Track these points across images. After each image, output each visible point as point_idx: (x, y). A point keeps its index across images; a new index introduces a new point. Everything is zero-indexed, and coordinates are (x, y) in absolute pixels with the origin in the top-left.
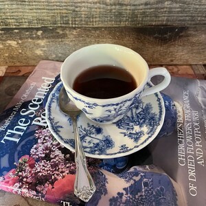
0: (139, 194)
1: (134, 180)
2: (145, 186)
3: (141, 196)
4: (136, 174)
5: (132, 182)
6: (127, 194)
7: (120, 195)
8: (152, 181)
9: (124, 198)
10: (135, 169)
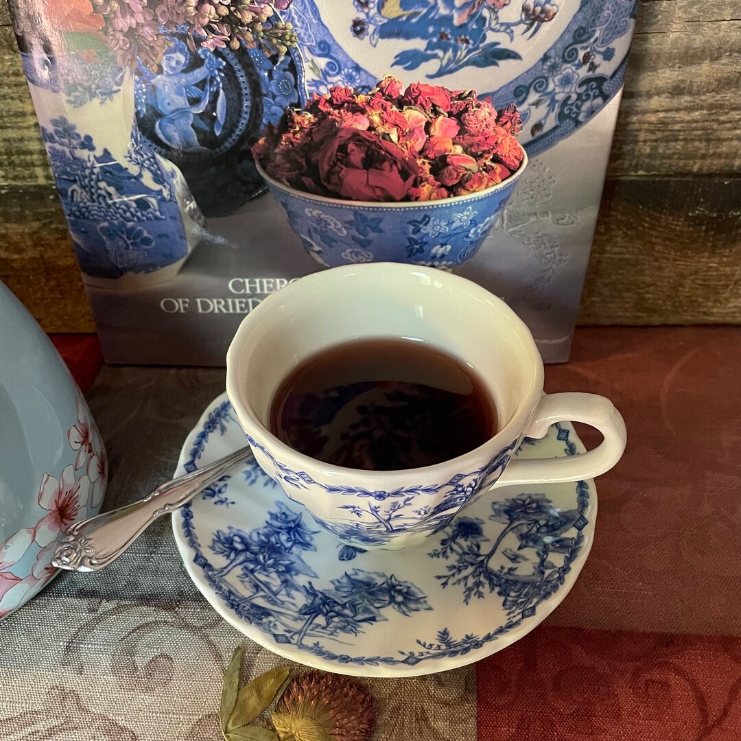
0: (111, 190)
1: (140, 175)
2: (137, 201)
3: (110, 194)
4: (159, 178)
5: (134, 170)
6: (98, 160)
7: (88, 144)
8: (157, 218)
9: (84, 154)
10: (173, 175)
